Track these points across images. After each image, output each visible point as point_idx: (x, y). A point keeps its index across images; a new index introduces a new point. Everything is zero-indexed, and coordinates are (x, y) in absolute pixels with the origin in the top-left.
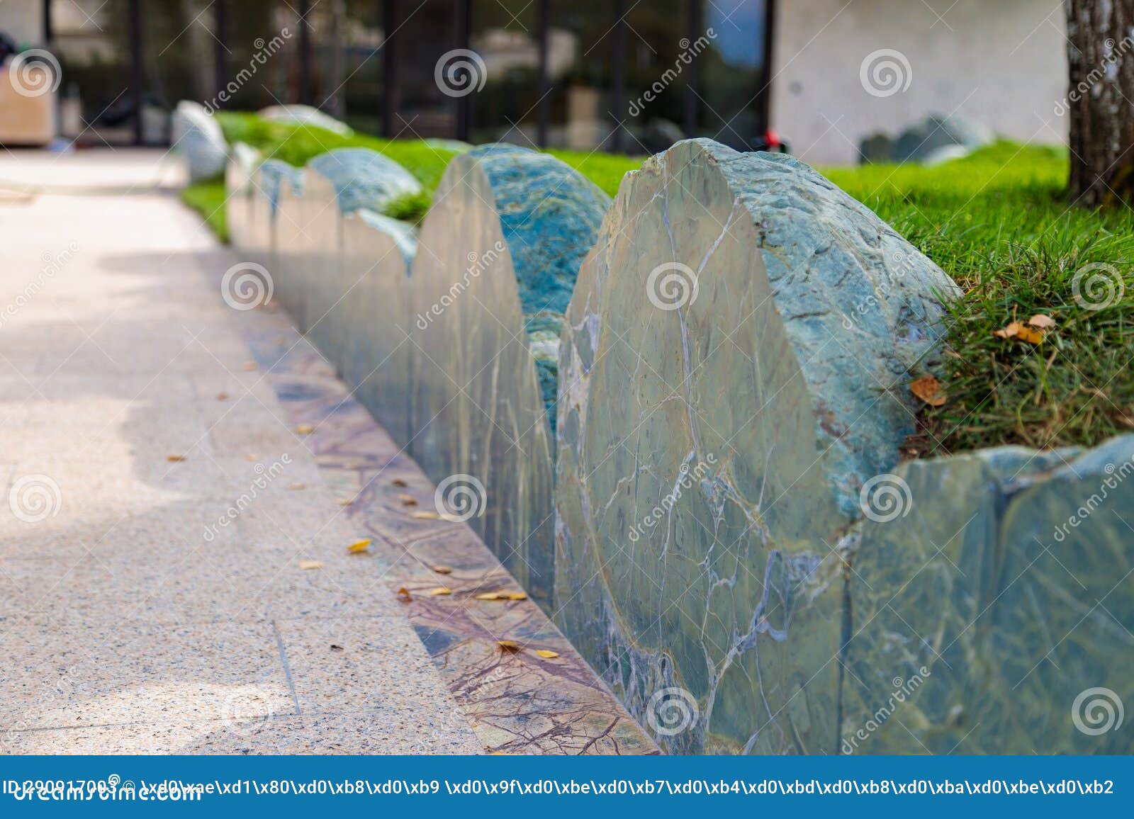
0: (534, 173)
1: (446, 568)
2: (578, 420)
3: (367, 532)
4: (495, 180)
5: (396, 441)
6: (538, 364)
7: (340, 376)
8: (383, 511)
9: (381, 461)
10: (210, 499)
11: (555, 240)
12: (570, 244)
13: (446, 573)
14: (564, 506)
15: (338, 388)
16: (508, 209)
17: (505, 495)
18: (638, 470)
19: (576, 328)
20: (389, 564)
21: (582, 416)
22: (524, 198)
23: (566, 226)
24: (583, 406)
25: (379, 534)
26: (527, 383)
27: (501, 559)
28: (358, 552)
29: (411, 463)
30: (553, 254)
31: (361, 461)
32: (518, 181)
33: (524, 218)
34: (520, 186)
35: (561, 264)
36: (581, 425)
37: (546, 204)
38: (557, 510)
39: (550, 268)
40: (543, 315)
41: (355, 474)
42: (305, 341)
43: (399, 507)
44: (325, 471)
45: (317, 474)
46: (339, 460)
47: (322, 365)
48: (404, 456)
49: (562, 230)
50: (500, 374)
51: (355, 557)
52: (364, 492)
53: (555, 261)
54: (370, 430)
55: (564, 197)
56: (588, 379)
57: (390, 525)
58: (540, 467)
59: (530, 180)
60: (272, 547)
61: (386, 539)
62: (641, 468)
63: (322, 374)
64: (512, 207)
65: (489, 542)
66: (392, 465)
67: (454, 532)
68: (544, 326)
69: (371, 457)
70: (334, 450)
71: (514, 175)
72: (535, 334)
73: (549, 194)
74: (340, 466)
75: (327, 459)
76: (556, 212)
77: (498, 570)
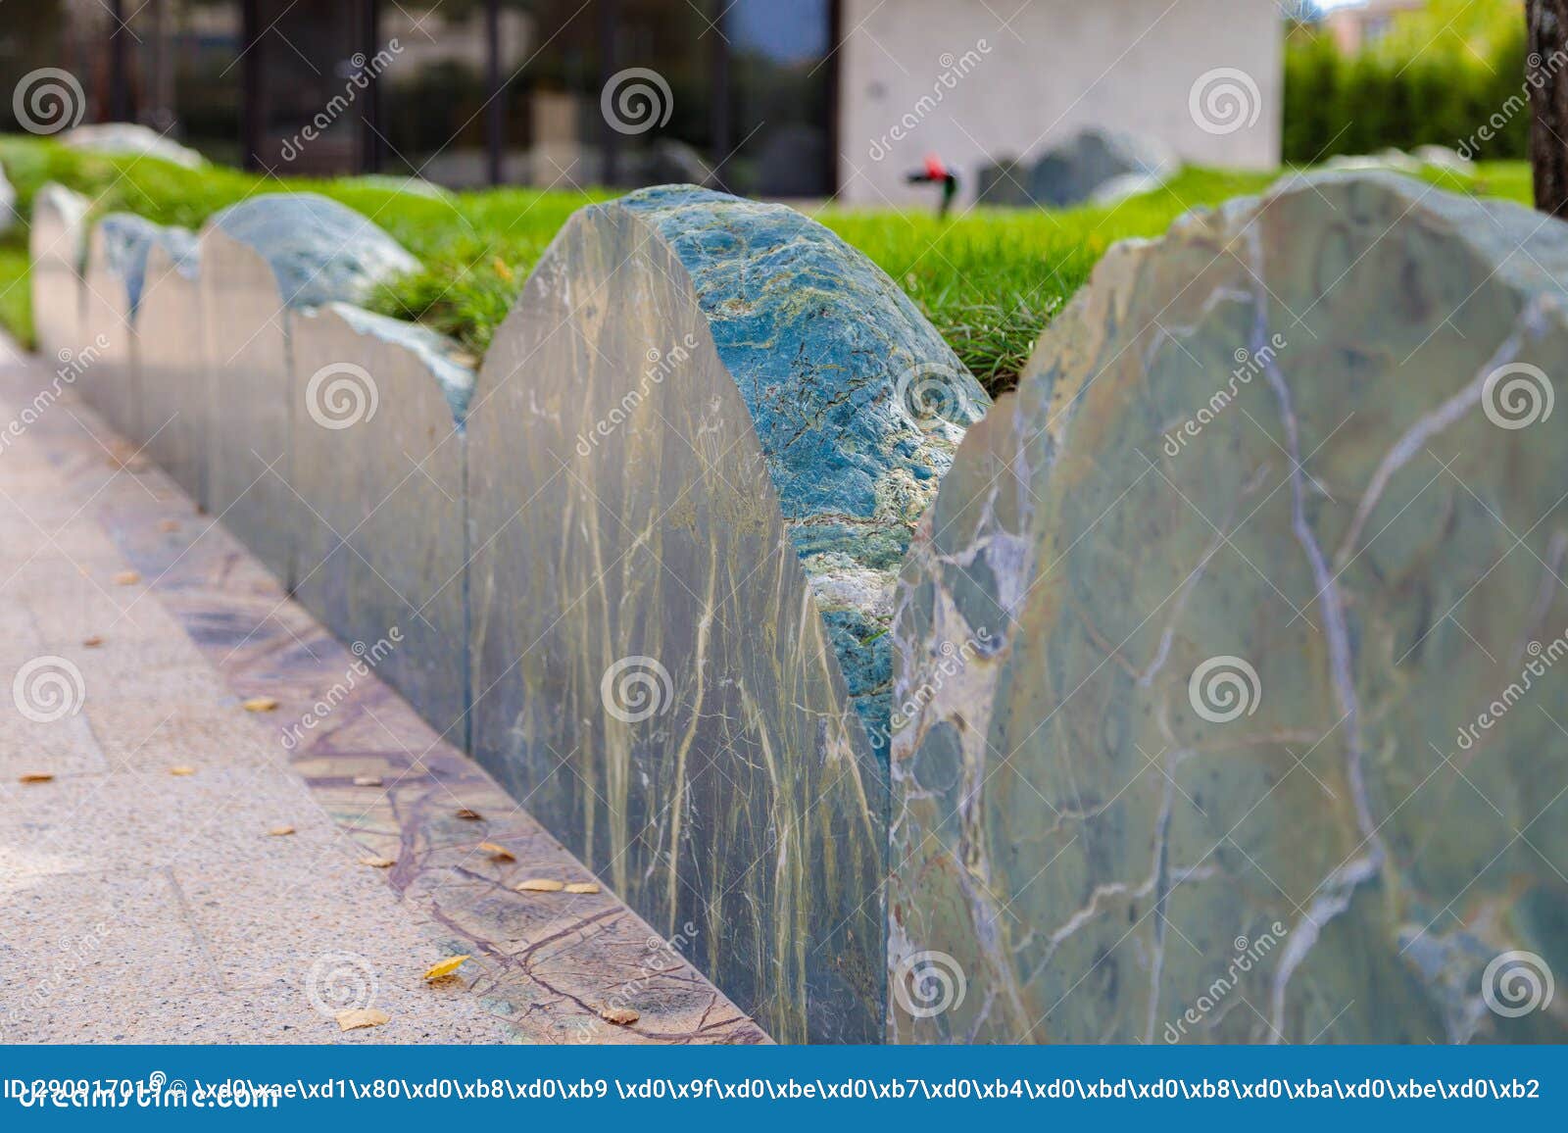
0: (766, 240)
1: (628, 1013)
2: (961, 750)
3: (443, 933)
4: (689, 252)
5: (434, 724)
6: (828, 618)
7: (291, 593)
8: (459, 878)
9: (421, 767)
10: (121, 868)
11: (824, 367)
12: (855, 378)
13: (629, 1024)
14: (915, 912)
15: (294, 616)
16: (726, 310)
17: (738, 867)
18: (1164, 876)
19: (950, 559)
20: (512, 1009)
21: (974, 741)
22: (755, 291)
23: (842, 342)
24: (976, 719)
25: (466, 934)
26: (798, 653)
27: (728, 989)
28: (442, 981)
29: (475, 769)
30: (826, 399)
31: (381, 769)
32: (735, 255)
33: (761, 327)
34: (743, 264)
35: (843, 417)
36: (970, 759)
37: (801, 300)
38: (892, 918)
39: (821, 425)
40: (825, 518)
41: (380, 798)
42: (211, 526)
43: (483, 868)
44: (321, 793)
45: (311, 801)
46: (342, 768)
47: (252, 572)
48: (457, 753)
49: (837, 350)
50: (715, 629)
51: (439, 994)
52: (408, 837)
53: (832, 410)
54: (377, 701)
55: (832, 286)
56: (990, 670)
57: (481, 913)
58: (839, 826)
59: (759, 254)
60: (270, 977)
61: (484, 946)
62: (1174, 873)
63: (258, 591)
64: (733, 306)
65: (695, 951)
66: (439, 773)
67: (606, 921)
68: (827, 542)
69: (398, 760)
70: (323, 746)
71: (726, 243)
72: (813, 558)
73: (804, 280)
74: (347, 782)
75: (319, 767)
76: (818, 313)
77: (726, 1014)
